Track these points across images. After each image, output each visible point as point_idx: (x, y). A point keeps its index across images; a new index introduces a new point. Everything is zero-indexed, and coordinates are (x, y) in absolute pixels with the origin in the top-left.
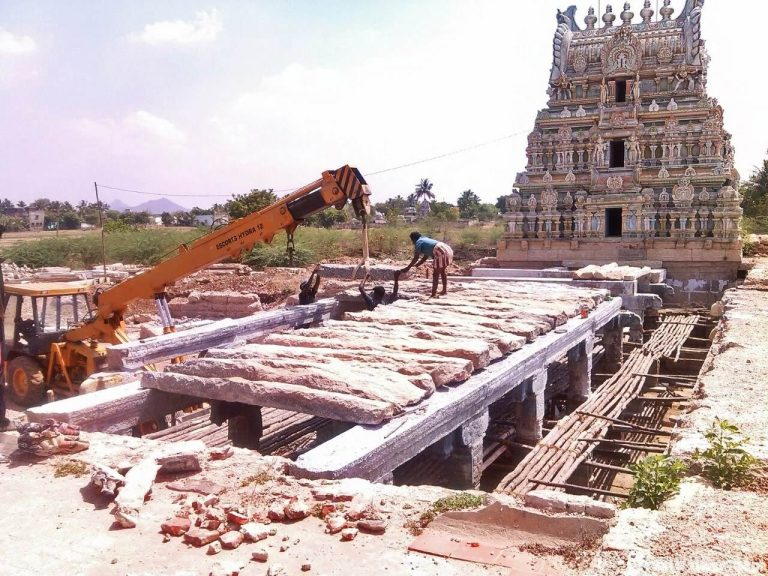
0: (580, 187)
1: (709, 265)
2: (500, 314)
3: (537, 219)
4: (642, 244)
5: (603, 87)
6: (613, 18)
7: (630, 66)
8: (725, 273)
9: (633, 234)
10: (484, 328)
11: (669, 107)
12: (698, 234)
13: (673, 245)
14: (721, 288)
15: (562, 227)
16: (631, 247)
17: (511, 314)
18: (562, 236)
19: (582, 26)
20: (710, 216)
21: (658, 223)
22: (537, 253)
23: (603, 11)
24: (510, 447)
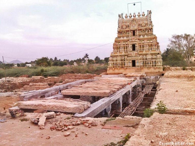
0: (125, 55)
1: (155, 73)
2: (111, 85)
3: (116, 63)
4: (140, 68)
5: (130, 32)
6: (131, 16)
7: (136, 27)
8: (159, 74)
9: (138, 66)
10: (108, 88)
11: (145, 37)
12: (153, 66)
13: (147, 68)
14: (158, 78)
15: (122, 65)
16: (138, 69)
17: (114, 84)
18: (122, 67)
19: (124, 18)
20: (155, 61)
21: (144, 63)
22: (116, 71)
23: (129, 15)
24: (115, 114)
